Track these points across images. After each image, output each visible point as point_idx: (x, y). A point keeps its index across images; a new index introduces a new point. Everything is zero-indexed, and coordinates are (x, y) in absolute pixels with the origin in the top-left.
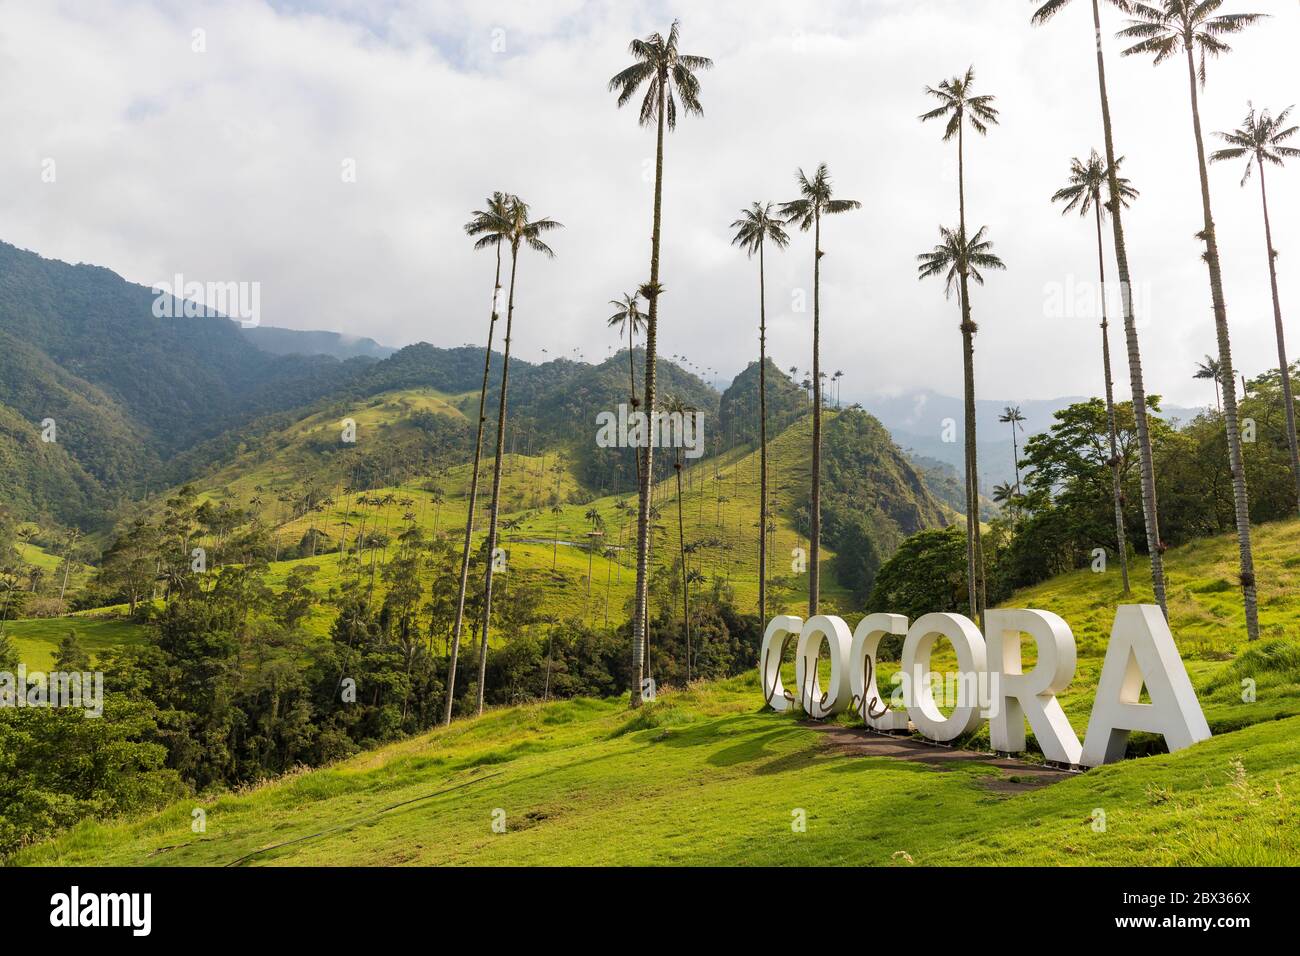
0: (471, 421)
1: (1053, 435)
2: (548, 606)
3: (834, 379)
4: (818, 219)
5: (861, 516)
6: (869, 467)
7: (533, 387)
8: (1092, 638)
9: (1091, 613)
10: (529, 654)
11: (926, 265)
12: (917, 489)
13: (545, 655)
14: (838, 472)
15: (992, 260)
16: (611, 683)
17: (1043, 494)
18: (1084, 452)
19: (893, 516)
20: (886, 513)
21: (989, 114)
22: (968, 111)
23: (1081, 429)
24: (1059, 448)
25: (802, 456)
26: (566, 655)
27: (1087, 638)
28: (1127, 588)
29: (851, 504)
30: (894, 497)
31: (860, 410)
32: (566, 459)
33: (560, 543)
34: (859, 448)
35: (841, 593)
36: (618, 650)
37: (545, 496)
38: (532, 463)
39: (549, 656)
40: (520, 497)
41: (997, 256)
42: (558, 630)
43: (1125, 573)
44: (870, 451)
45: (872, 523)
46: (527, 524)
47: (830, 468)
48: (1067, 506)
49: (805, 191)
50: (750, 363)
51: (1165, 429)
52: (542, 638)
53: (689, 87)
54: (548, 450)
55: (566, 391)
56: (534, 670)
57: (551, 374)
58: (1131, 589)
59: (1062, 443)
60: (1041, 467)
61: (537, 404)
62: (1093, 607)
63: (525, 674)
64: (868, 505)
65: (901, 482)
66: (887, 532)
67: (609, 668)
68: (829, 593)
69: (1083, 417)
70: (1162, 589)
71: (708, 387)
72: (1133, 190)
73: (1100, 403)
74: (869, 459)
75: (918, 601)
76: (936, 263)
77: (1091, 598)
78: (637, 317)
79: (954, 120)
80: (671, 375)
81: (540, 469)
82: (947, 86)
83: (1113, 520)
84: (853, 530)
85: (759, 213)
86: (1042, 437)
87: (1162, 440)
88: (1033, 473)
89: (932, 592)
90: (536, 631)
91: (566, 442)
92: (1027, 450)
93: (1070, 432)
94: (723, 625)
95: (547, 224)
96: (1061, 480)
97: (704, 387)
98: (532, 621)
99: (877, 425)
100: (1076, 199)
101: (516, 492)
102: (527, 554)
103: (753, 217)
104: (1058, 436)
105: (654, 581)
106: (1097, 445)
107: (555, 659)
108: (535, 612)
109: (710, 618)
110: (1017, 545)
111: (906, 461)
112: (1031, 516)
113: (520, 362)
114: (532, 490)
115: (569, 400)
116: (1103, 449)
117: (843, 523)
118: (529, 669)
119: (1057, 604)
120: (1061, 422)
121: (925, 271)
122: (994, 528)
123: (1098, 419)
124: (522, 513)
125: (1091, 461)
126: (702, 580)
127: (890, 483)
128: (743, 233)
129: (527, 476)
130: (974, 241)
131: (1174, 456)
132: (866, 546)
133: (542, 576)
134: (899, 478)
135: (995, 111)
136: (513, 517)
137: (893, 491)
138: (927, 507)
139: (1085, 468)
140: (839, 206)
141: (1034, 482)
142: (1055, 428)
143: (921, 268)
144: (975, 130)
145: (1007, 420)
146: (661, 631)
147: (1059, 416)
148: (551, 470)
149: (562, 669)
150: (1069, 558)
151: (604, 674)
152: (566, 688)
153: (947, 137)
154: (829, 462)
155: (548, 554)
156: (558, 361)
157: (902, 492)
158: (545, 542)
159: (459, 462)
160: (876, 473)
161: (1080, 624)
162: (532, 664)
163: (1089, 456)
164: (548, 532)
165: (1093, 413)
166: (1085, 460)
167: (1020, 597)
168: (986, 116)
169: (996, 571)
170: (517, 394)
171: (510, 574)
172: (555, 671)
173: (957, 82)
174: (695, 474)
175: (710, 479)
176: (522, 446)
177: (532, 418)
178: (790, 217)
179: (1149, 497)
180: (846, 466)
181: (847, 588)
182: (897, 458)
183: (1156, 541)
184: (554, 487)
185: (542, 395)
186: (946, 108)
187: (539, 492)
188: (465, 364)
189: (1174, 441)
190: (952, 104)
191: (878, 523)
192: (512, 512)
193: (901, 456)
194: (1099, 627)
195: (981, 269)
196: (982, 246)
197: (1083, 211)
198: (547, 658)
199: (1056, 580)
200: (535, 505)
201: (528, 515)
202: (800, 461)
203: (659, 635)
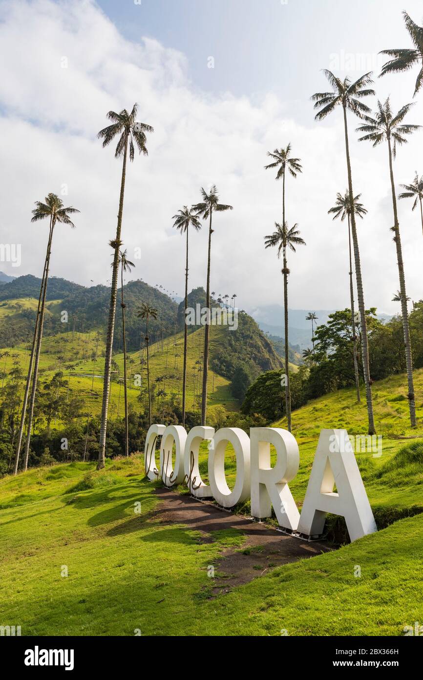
0: (53, 315)
1: (328, 326)
2: (89, 408)
3: (232, 298)
4: (211, 213)
5: (243, 364)
6: (248, 341)
7: (86, 299)
8: (341, 424)
9: (342, 412)
10: (77, 433)
11: (268, 241)
12: (270, 351)
13: (85, 433)
14: (233, 343)
15: (299, 240)
16: (119, 447)
17: (323, 354)
18: (342, 333)
19: (259, 364)
20: (256, 362)
21: (298, 167)
22: (288, 165)
23: (341, 323)
24: (331, 332)
25: (216, 335)
26: (96, 433)
27: (339, 425)
28: (359, 399)
29: (239, 358)
30: (259, 355)
31: (244, 313)
32: (102, 334)
33: (96, 376)
34: (243, 331)
35: (233, 401)
36: (122, 430)
37: (90, 353)
38: (83, 336)
39: (87, 434)
40: (77, 353)
41: (302, 238)
42: (92, 420)
43: (358, 392)
44: (249, 333)
45: (248, 367)
46: (80, 367)
47: (230, 340)
48: (333, 360)
49: (205, 199)
50: (193, 290)
51: (378, 324)
52: (84, 424)
53: (141, 139)
54: (92, 330)
55: (102, 301)
56: (79, 441)
57: (95, 292)
58: (361, 400)
59: (332, 330)
60: (322, 341)
61: (87, 307)
62: (343, 409)
63: (74, 443)
64: (247, 358)
65: (263, 348)
66: (256, 372)
67: (118, 439)
68: (227, 400)
69: (342, 318)
70: (371, 402)
71: (173, 301)
72: (365, 210)
73: (349, 310)
74: (248, 337)
75: (265, 406)
76: (273, 240)
77: (343, 404)
78: (125, 263)
79: (281, 169)
80: (155, 294)
81: (87, 339)
82: (277, 152)
83: (353, 366)
84: (240, 370)
85: (187, 212)
86: (323, 326)
87: (376, 329)
88: (319, 344)
89: (271, 401)
90: (81, 421)
91: (101, 326)
92: (316, 333)
93: (336, 324)
94: (175, 417)
95: (71, 210)
96: (331, 347)
97: (171, 301)
98: (79, 416)
99: (252, 320)
100: (339, 213)
101: (75, 351)
102: (79, 382)
103: (184, 214)
104: (331, 326)
105: (141, 395)
106: (348, 331)
107: (90, 435)
108: (81, 411)
109: (169, 414)
110: (311, 379)
111: (265, 338)
112: (318, 365)
113: (79, 286)
114: (83, 350)
115: (104, 306)
116: (350, 333)
117: (235, 367)
118: (77, 440)
119: (327, 407)
120: (332, 319)
121: (268, 244)
122: (300, 370)
123: (348, 319)
124: (78, 361)
125: (345, 338)
126: (165, 395)
127: (257, 348)
128: (178, 221)
129: (81, 343)
130: (291, 230)
131: (382, 336)
132: (246, 378)
133: (86, 393)
134: (262, 346)
135: (300, 166)
136: (71, 363)
137: (259, 352)
138: (275, 359)
139: (342, 342)
140: (222, 208)
141: (319, 348)
142: (329, 322)
143: (266, 243)
144: (291, 175)
145: (309, 319)
146: (145, 420)
147: (331, 317)
148: (93, 340)
149: (93, 440)
150: (335, 385)
151: (115, 442)
152: (96, 449)
153: (278, 178)
154: (229, 338)
155: (90, 382)
156: (99, 286)
157: (263, 352)
158: (88, 376)
159: (46, 336)
160: (251, 343)
161: (337, 417)
162: (78, 438)
163: (344, 336)
164: (90, 371)
165: (346, 315)
166: (342, 338)
167: (310, 404)
168: (297, 168)
169: (301, 390)
170: (78, 302)
171: (69, 392)
172: (90, 441)
173: (283, 151)
174: (165, 343)
175: (171, 345)
176: (78, 328)
177: (84, 314)
178: (197, 212)
179: (365, 356)
180: (237, 340)
181: (236, 398)
182: (261, 336)
183: (368, 379)
184: (95, 348)
185: (90, 302)
186: (277, 163)
187: (87, 351)
188: (51, 286)
189: (382, 329)
190: (280, 161)
191: (251, 367)
192: (73, 361)
193: (263, 336)
194: (345, 419)
195: (294, 244)
196: (295, 233)
197: (342, 219)
198: (86, 435)
199: (328, 395)
200: (84, 357)
201: (81, 362)
202: (215, 337)
203: (144, 422)
